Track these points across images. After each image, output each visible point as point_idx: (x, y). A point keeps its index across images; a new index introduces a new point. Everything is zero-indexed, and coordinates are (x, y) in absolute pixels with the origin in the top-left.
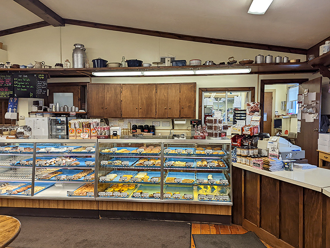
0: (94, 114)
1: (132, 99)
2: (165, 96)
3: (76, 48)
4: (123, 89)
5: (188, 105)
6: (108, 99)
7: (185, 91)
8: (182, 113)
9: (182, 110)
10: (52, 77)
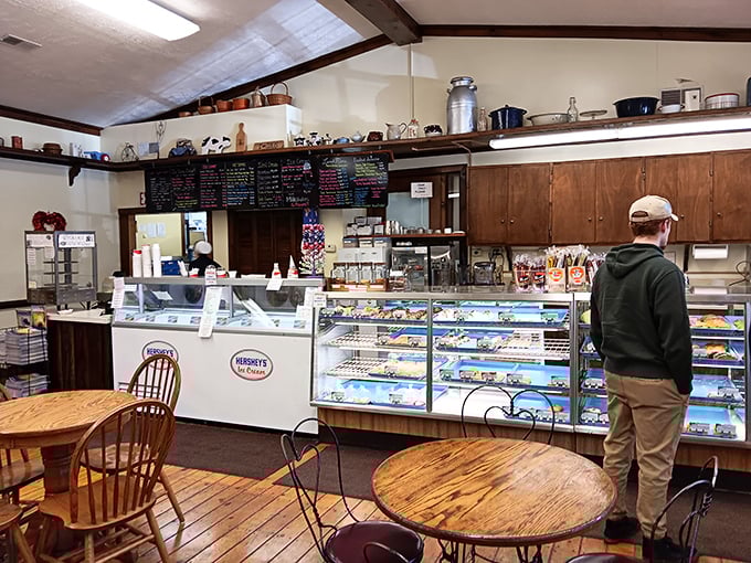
0: (483, 238)
1: (578, 198)
2: (667, 187)
3: (455, 88)
4: (556, 174)
5: (735, 208)
6: (516, 200)
7: (727, 173)
8: (716, 228)
9: (717, 221)
10: (399, 156)
